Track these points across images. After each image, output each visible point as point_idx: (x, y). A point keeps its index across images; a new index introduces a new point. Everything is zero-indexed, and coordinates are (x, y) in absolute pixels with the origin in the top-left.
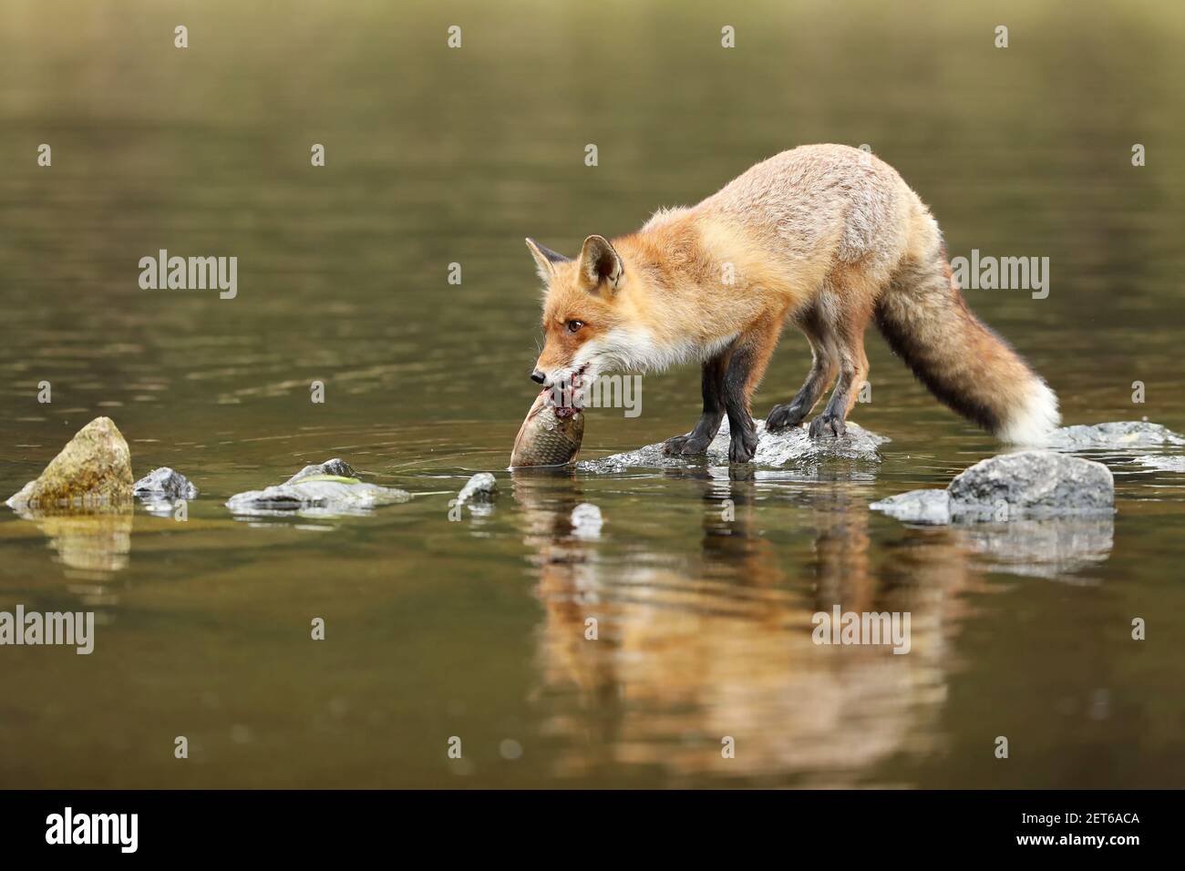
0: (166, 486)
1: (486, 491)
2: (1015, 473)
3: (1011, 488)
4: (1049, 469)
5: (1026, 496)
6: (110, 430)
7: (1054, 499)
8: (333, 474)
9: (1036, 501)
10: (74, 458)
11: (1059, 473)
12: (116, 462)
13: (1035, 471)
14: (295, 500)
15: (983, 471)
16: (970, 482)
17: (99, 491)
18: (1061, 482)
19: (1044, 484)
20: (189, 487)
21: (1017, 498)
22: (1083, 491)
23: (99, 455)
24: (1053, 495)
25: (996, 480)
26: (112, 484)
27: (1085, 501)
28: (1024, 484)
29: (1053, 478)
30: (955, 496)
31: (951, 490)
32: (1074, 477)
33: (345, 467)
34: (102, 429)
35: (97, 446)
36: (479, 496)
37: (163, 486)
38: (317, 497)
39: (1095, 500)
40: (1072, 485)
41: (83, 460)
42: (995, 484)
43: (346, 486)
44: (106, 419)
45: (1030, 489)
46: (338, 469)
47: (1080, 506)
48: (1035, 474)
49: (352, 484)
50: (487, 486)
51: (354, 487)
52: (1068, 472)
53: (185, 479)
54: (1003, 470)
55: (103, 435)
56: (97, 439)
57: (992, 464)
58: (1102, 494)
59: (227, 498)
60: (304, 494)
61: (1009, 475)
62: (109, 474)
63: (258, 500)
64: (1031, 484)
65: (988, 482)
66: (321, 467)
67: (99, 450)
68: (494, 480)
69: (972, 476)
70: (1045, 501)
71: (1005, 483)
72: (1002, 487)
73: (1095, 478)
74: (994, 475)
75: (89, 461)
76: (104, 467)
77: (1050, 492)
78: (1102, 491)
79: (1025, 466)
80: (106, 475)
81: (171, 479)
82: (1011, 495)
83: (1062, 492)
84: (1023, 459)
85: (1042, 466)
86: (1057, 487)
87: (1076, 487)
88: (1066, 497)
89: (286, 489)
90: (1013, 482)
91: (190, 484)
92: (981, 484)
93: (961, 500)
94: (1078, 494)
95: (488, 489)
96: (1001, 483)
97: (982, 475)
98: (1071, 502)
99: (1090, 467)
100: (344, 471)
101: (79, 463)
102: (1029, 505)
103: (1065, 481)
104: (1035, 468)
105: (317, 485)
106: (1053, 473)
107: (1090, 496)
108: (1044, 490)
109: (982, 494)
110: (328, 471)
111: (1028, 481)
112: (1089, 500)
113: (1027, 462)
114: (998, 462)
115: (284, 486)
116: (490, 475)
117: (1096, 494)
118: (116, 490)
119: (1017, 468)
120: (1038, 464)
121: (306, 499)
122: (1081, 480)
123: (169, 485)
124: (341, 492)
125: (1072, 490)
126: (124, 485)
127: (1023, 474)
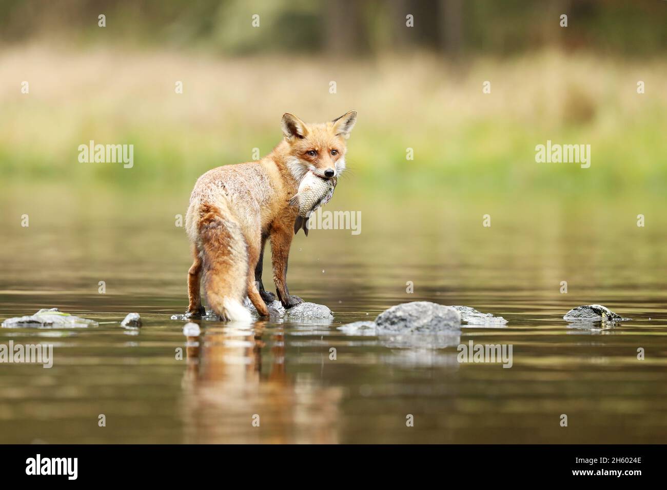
2: (410, 313)
3: (408, 320)
4: (428, 311)
5: (416, 324)
7: (431, 326)
9: (420, 326)
11: (433, 313)
13: (421, 312)
14: (38, 322)
15: (394, 312)
16: (386, 317)
18: (434, 317)
19: (425, 318)
21: (411, 325)
22: (445, 322)
24: (430, 324)
25: (401, 317)
27: (446, 327)
28: (415, 318)
29: (429, 316)
30: (379, 324)
31: (377, 321)
32: (441, 315)
36: (132, 323)
38: (50, 322)
39: (451, 327)
40: (439, 319)
42: (400, 318)
43: (64, 317)
45: (418, 321)
47: (444, 330)
48: (420, 313)
49: (67, 316)
50: (136, 319)
51: (68, 318)
52: (437, 313)
54: (404, 311)
57: (398, 308)
58: (455, 324)
60: (43, 320)
61: (407, 314)
63: (18, 322)
64: (418, 318)
65: (396, 317)
68: (139, 317)
69: (388, 314)
70: (425, 327)
71: (405, 318)
72: (403, 320)
73: (451, 316)
74: (399, 314)
77: (428, 322)
78: (455, 322)
79: (416, 309)
82: (408, 324)
83: (434, 322)
84: (414, 306)
85: (424, 309)
86: (432, 320)
87: (441, 320)
88: (436, 325)
89: (35, 318)
90: (409, 317)
92: (392, 318)
93: (382, 327)
94: (441, 325)
96: (403, 318)
97: (393, 314)
98: (439, 327)
99: (449, 310)
102: (418, 329)
103: (436, 317)
104: (421, 310)
105: (49, 316)
106: (430, 313)
107: (448, 325)
108: (425, 321)
109: (393, 323)
111: (417, 317)
112: (448, 327)
113: (416, 307)
114: (401, 307)
115: (33, 316)
116: (137, 314)
117: (452, 324)
119: (411, 310)
120: (422, 308)
121: (44, 322)
122: (444, 317)
124: (61, 320)
125: (440, 321)
127: (415, 314)
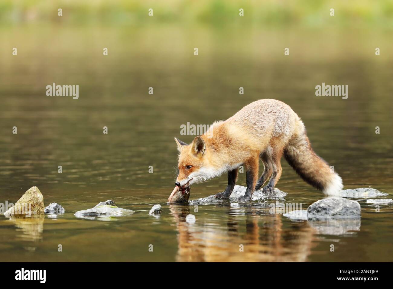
0: (55, 209)
1: (158, 210)
2: (329, 204)
3: (327, 209)
4: (340, 203)
5: (332, 212)
6: (37, 191)
7: (341, 213)
8: (109, 205)
9: (335, 214)
10: (25, 200)
11: (343, 204)
12: (39, 201)
13: (335, 204)
14: (97, 213)
15: (319, 204)
16: (314, 207)
17: (33, 210)
18: (343, 207)
19: (338, 208)
20: (62, 209)
21: (329, 213)
22: (351, 210)
23: (33, 199)
24: (341, 212)
25: (323, 207)
26: (37, 208)
27: (351, 214)
28: (332, 208)
29: (341, 206)
30: (309, 212)
31: (308, 210)
32: (348, 206)
33: (113, 203)
34: (34, 190)
35: (33, 196)
36: (156, 212)
37: (54, 209)
38: (104, 212)
39: (354, 213)
40: (347, 208)
41: (28, 200)
42: (322, 208)
43: (113, 209)
44: (36, 187)
45: (334, 210)
46: (111, 203)
47: (350, 215)
48: (335, 205)
49: (115, 208)
50: (159, 208)
51: (116, 209)
52: (346, 205)
53: (61, 206)
54: (325, 203)
55: (34, 192)
56: (32, 194)
57: (321, 202)
58: (357, 211)
59: (75, 213)
60: (100, 211)
61: (327, 205)
62: (36, 205)
63: (85, 213)
64: (334, 208)
65: (320, 207)
66: (105, 202)
67: (33, 197)
68: (161, 207)
69: (315, 205)
70: (338, 213)
71: (325, 208)
72: (325, 209)
73: (355, 206)
74: (322, 205)
75: (30, 201)
76: (35, 203)
77: (340, 211)
78: (357, 210)
79: (332, 202)
80: (35, 205)
81: (57, 206)
82: (327, 212)
83: (344, 211)
84: (331, 200)
85: (337, 202)
86: (342, 209)
87: (348, 209)
88: (345, 212)
89: (94, 210)
90: (328, 207)
91: (63, 208)
92: (318, 208)
93: (311, 213)
94: (348, 212)
95: (159, 210)
96: (324, 208)
97: (318, 205)
98: (347, 214)
99: (353, 202)
100: (113, 204)
101: (27, 201)
102: (333, 215)
103: (345, 207)
104: (335, 203)
105: (104, 208)
106: (341, 204)
107: (353, 212)
108: (338, 210)
109: (318, 211)
110: (107, 204)
111: (333, 207)
112: (352, 213)
113: (333, 201)
114: (323, 201)
115: (93, 209)
116: (160, 205)
117: (355, 211)
118: (39, 210)
119: (329, 203)
120: (336, 201)
121: (100, 213)
122: (350, 207)
123: (56, 208)
124: (111, 211)
125: (347, 210)
126: (41, 209)
127: (331, 205)
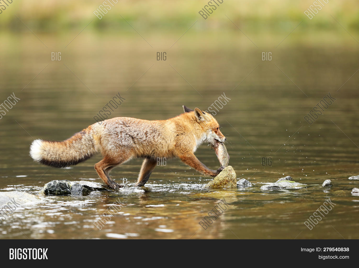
0: (244, 184)
1: (329, 184)
6: (232, 169)
8: (288, 180)
10: (222, 176)
12: (233, 178)
17: (228, 185)
20: (250, 184)
23: (229, 176)
26: (231, 183)
33: (291, 178)
34: (230, 169)
35: (228, 173)
37: (243, 183)
41: (224, 177)
43: (292, 183)
44: (231, 166)
46: (289, 179)
53: (249, 182)
55: (230, 170)
56: (228, 171)
62: (231, 181)
66: (285, 178)
67: (229, 174)
75: (226, 177)
76: (229, 179)
80: (230, 181)
81: (245, 182)
89: (276, 184)
91: (250, 183)
100: (291, 179)
101: (223, 177)
105: (284, 183)
110: (287, 179)
115: (275, 183)
116: (330, 180)
118: (232, 185)
123: (245, 183)
124: (290, 185)
126: (234, 184)
